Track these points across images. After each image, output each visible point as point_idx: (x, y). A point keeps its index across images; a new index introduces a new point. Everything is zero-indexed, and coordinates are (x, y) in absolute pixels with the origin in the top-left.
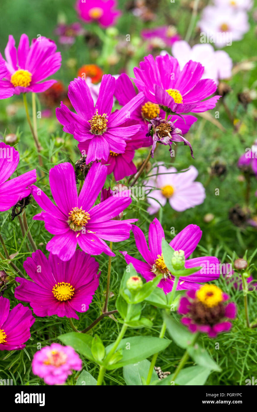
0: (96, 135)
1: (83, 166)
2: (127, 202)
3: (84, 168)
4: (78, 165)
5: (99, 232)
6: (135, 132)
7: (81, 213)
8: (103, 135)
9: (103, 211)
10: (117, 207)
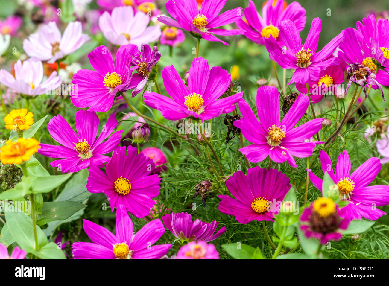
0: (301, 67)
1: (290, 100)
2: (318, 126)
3: (291, 102)
4: (286, 99)
5: (291, 149)
6: (330, 63)
7: (278, 131)
8: (307, 68)
9: (298, 133)
10: (310, 131)
